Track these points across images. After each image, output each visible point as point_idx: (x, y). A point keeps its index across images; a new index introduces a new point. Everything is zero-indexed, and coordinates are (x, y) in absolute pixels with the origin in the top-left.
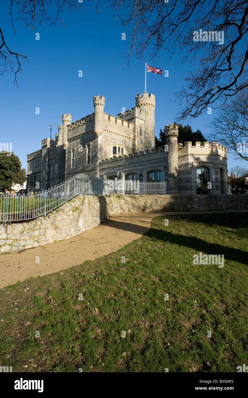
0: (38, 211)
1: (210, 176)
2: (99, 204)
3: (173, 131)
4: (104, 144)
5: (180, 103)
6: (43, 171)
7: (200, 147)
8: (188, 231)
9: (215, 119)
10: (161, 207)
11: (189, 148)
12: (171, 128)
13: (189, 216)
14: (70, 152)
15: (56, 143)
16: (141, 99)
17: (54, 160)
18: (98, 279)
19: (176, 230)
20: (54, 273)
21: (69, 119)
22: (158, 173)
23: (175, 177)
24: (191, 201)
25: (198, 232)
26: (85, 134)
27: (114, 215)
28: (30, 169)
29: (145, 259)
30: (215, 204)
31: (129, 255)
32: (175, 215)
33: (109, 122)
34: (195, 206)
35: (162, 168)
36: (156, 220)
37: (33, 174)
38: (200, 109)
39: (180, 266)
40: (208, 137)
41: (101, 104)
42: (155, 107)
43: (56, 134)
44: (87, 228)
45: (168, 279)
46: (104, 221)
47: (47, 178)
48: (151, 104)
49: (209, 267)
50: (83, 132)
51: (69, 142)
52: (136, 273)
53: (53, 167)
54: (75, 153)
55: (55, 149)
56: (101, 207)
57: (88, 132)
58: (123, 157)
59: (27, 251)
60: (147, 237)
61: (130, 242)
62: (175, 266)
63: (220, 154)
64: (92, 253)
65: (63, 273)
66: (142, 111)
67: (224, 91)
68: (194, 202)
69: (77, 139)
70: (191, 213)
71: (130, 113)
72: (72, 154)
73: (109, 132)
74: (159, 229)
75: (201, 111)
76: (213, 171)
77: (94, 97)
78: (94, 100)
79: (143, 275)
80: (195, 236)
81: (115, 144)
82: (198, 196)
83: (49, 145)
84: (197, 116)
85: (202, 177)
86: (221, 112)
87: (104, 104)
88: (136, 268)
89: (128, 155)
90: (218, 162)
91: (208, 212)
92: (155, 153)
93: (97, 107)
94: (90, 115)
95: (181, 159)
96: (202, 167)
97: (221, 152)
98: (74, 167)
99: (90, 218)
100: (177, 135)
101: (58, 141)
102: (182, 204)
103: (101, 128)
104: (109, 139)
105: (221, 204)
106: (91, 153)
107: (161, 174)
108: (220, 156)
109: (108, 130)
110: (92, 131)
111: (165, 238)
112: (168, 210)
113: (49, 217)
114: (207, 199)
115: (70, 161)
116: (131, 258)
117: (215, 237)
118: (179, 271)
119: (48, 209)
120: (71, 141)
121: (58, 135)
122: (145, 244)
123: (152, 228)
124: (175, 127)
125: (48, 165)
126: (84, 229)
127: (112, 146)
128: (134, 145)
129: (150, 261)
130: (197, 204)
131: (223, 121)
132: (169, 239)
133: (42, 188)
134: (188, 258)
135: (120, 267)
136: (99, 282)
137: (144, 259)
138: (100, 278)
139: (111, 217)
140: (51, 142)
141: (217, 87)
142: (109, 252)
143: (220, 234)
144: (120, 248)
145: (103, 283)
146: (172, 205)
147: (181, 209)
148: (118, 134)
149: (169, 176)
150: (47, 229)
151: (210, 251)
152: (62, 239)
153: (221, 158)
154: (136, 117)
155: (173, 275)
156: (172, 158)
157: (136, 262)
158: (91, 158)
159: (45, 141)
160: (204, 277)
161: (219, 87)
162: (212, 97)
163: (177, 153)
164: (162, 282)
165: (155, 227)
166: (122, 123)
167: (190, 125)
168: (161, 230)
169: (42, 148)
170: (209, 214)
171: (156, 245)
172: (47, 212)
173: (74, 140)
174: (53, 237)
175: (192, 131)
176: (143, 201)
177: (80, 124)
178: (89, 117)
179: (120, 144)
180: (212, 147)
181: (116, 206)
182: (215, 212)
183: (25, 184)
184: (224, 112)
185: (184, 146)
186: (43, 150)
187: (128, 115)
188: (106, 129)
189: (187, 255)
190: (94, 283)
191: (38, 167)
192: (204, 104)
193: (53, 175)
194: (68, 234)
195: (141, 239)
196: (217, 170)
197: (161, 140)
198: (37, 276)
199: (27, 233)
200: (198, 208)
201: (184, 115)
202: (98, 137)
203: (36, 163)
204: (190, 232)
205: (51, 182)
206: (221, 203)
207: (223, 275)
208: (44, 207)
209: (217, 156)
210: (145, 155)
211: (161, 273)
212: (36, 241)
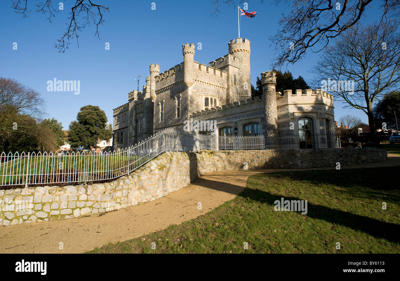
0: (120, 170)
1: (315, 127)
2: (188, 162)
3: (270, 79)
4: (195, 96)
5: (275, 48)
6: (130, 126)
7: (302, 95)
8: (288, 191)
9: (319, 63)
10: (259, 163)
11: (288, 97)
12: (268, 75)
13: (291, 173)
14: (158, 105)
15: (143, 96)
16: (235, 45)
17: (142, 114)
18: (183, 246)
19: (275, 190)
20: (134, 239)
21: (157, 70)
22: (255, 126)
23: (274, 130)
24: (293, 156)
25: (300, 193)
26: (174, 85)
27: (206, 173)
28: (117, 125)
29: (238, 223)
30: (321, 160)
31: (219, 219)
32: (274, 172)
33: (200, 71)
34: (297, 162)
35: (259, 120)
36: (253, 178)
37: (119, 129)
38: (298, 54)
39: (277, 231)
40: (312, 84)
41: (190, 52)
42: (250, 53)
43: (144, 86)
44: (175, 189)
45: (263, 246)
46: (194, 181)
47: (134, 133)
48: (245, 51)
49: (311, 234)
50: (172, 83)
51: (157, 94)
52: (226, 240)
53: (141, 122)
54: (164, 106)
55: (143, 103)
56: (191, 165)
57: (177, 83)
58: (216, 108)
59: (109, 213)
60: (241, 198)
61: (222, 204)
62: (272, 232)
63: (326, 102)
64: (179, 216)
65: (145, 239)
66: (236, 58)
67: (324, 32)
68: (296, 157)
69: (166, 91)
70: (292, 170)
71: (223, 61)
72: (160, 107)
73: (201, 82)
74: (256, 189)
75: (299, 55)
76: (317, 122)
77: (183, 45)
78: (183, 48)
79: (234, 242)
80: (296, 196)
81: (206, 94)
82: (301, 151)
83: (136, 98)
84: (295, 61)
85: (305, 130)
86: (325, 55)
87: (194, 52)
88: (226, 234)
89: (221, 107)
90: (323, 111)
91: (312, 169)
92: (251, 103)
93: (187, 55)
94: (179, 65)
95: (280, 109)
96: (305, 118)
97: (327, 101)
98: (163, 121)
99: (178, 177)
100: (275, 83)
101: (146, 93)
102: (282, 160)
103: (191, 78)
104: (200, 90)
105: (328, 160)
106: (181, 106)
107: (258, 127)
108: (326, 105)
109: (199, 80)
110: (182, 81)
111: (262, 199)
112: (267, 167)
113: (133, 177)
114: (312, 154)
115: (159, 114)
116: (222, 222)
117: (320, 197)
118: (276, 238)
119: (131, 168)
120: (159, 93)
121: (146, 87)
122: (238, 206)
123: (247, 188)
124: (272, 75)
125: (135, 119)
126: (172, 189)
127: (204, 98)
128: (228, 95)
129: (243, 225)
130: (299, 160)
131: (328, 65)
132: (266, 200)
133: (129, 144)
134: (287, 223)
135: (208, 232)
136: (184, 249)
137: (236, 223)
138: (185, 244)
139: (202, 176)
140: (139, 95)
141: (317, 28)
142: (198, 215)
143: (326, 195)
144: (210, 211)
145: (188, 250)
146: (272, 161)
147: (282, 166)
148: (210, 84)
149: (268, 127)
150: (131, 189)
151: (314, 214)
152: (147, 201)
153: (327, 108)
154: (229, 65)
155: (268, 242)
156: (270, 109)
157: (226, 227)
158: (181, 110)
159: (131, 94)
160: (305, 245)
161: (319, 29)
162: (311, 40)
163: (276, 103)
164: (256, 250)
165: (251, 187)
166: (215, 72)
167: (290, 72)
168: (257, 190)
169: (129, 102)
170: (314, 171)
171: (251, 208)
172: (131, 171)
173: (162, 92)
174: (137, 198)
175: (293, 77)
176: (238, 157)
177: (169, 74)
178: (178, 66)
179: (212, 95)
180: (316, 94)
181: (208, 163)
182: (320, 169)
183: (111, 140)
184: (329, 55)
185: (283, 95)
186: (129, 104)
187: (221, 63)
188: (196, 79)
189: (285, 219)
190: (179, 250)
191: (125, 122)
192: (303, 48)
193: (141, 131)
194: (153, 195)
195: (235, 200)
196: (322, 120)
197: (258, 89)
198: (117, 242)
199: (108, 194)
200: (301, 165)
201: (281, 61)
202: (188, 88)
203: (123, 117)
204: (291, 192)
205: (138, 138)
206: (327, 158)
207: (328, 243)
208: (127, 166)
209: (322, 105)
210: (240, 106)
211: (254, 239)
212: (118, 203)
